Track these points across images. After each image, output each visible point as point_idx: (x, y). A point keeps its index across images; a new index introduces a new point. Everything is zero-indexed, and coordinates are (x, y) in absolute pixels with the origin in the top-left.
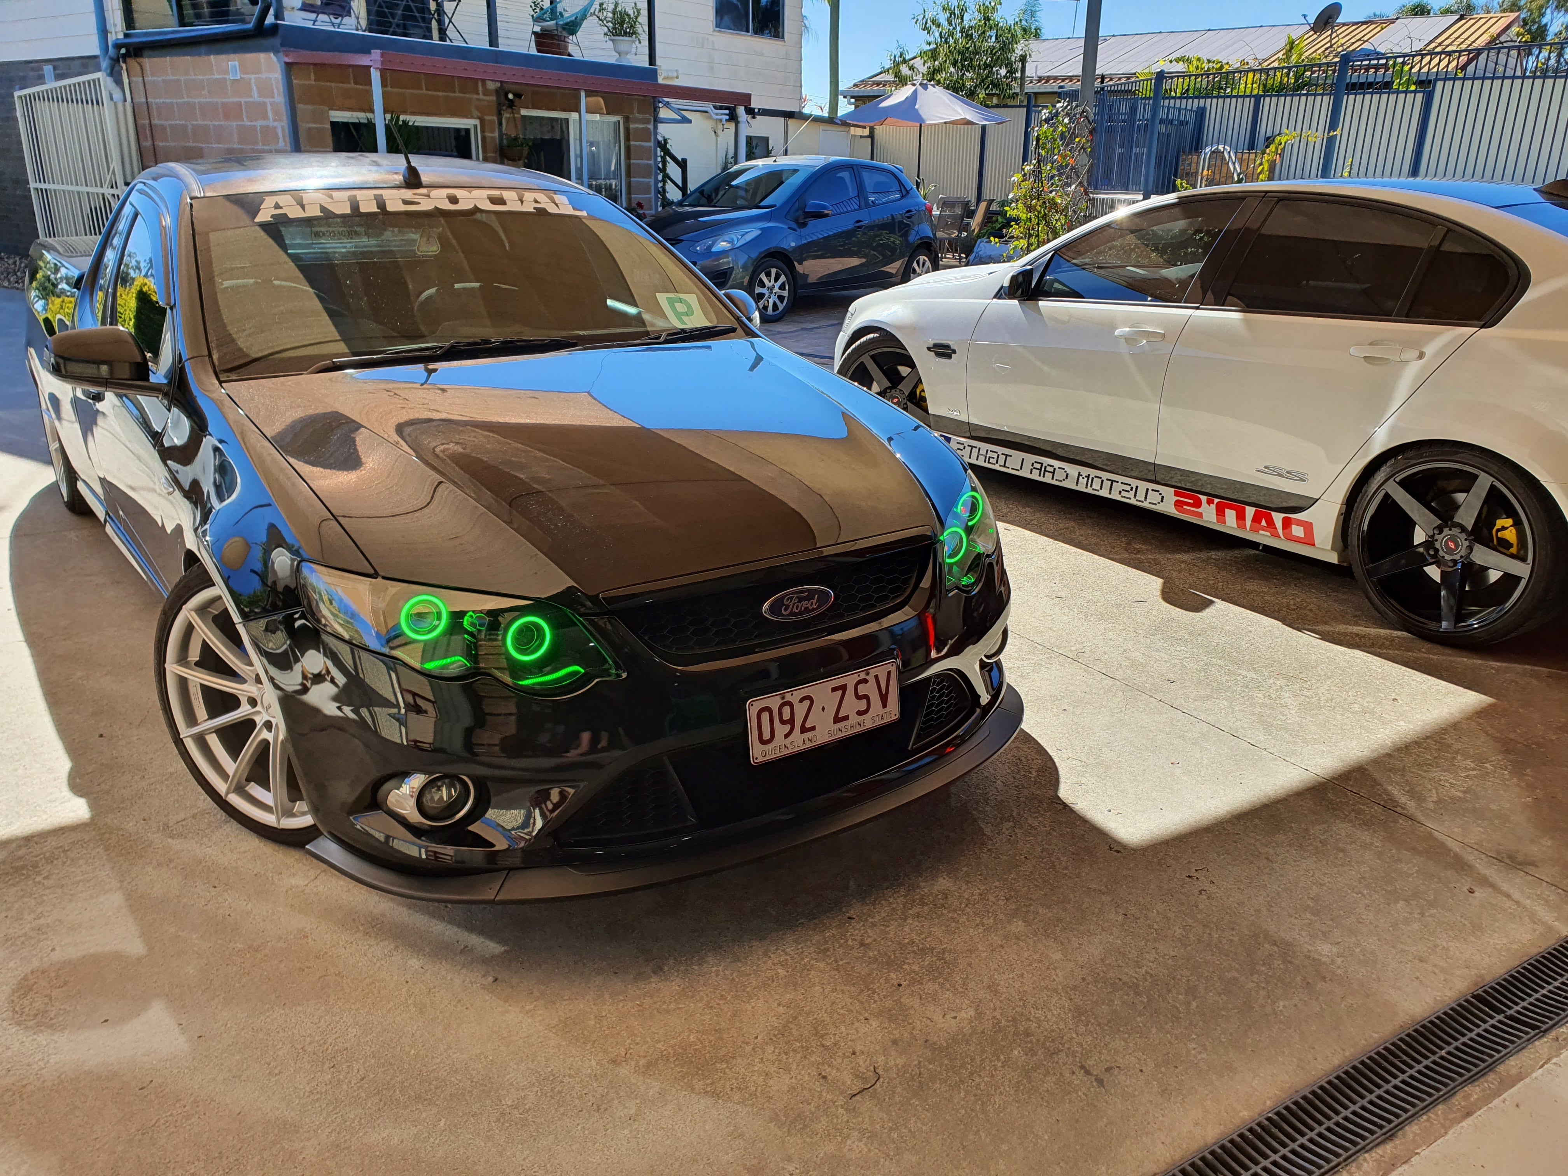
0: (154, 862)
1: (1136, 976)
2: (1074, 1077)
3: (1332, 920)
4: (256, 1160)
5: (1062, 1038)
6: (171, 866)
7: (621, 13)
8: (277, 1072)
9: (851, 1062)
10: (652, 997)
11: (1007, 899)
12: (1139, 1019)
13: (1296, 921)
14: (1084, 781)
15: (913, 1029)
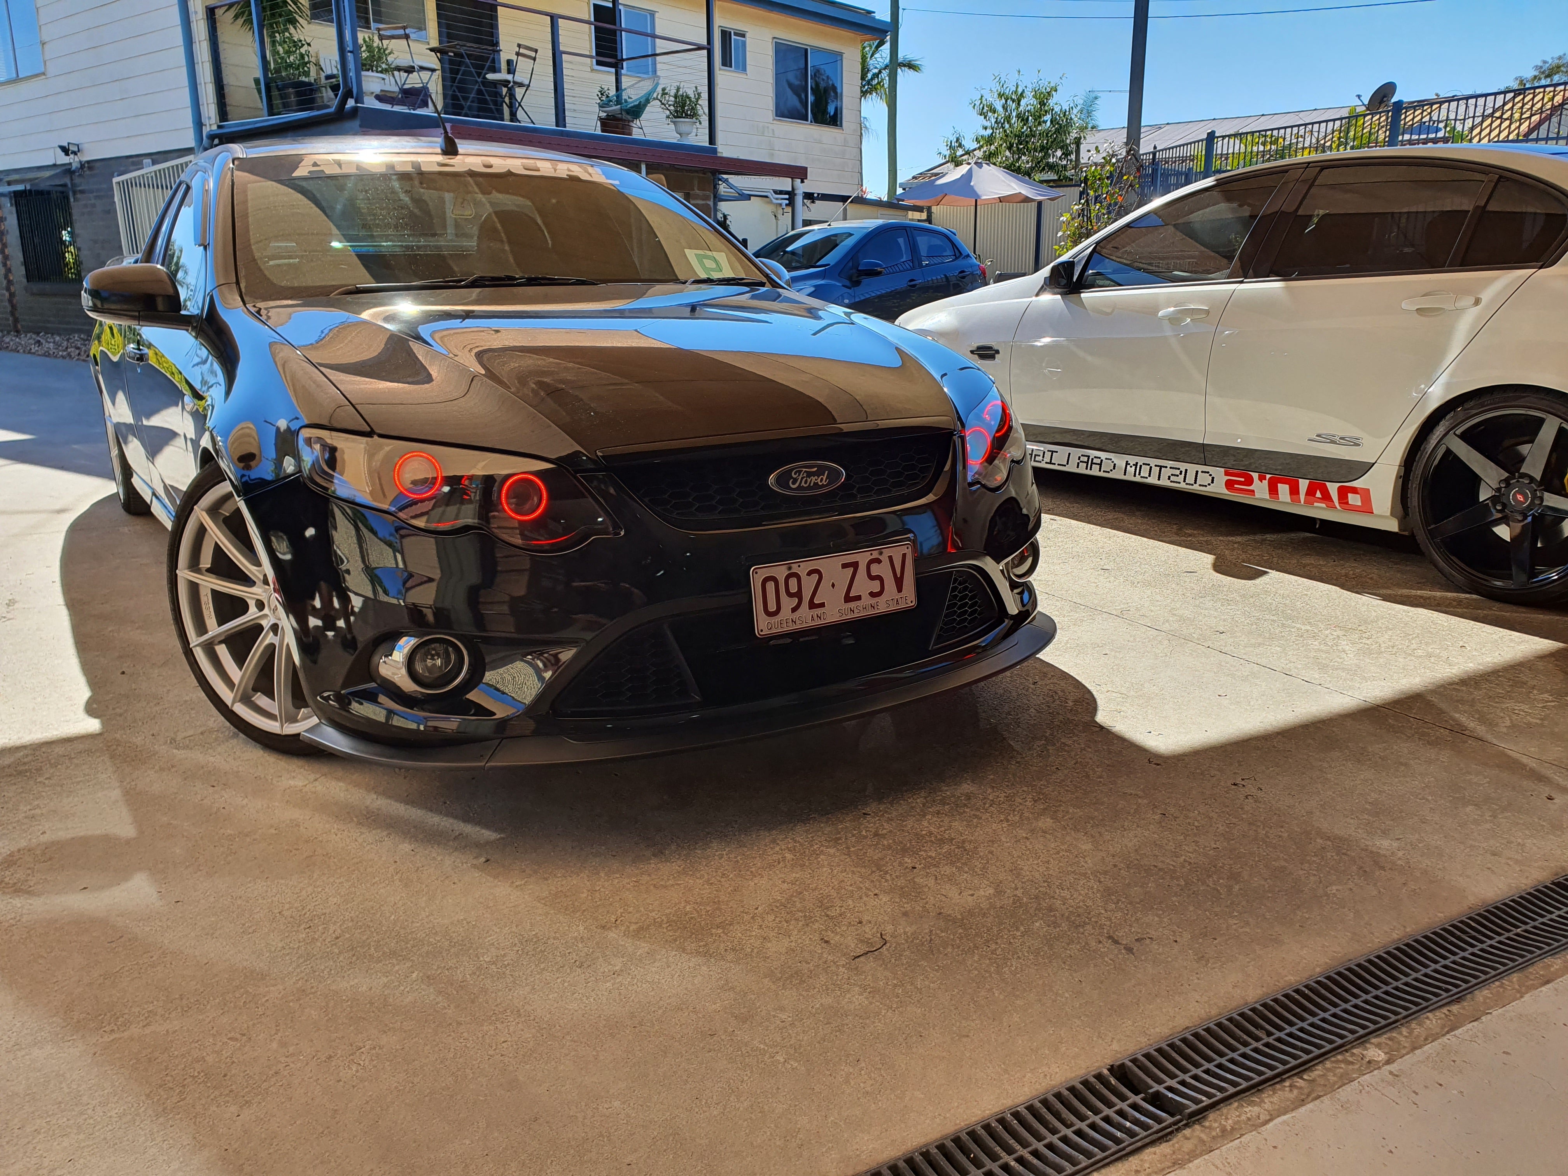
0: (157, 767)
1: (1174, 864)
2: (1101, 945)
3: (1392, 820)
4: (217, 1001)
5: (1089, 913)
6: (173, 770)
7: (682, 96)
8: (251, 930)
9: (857, 930)
10: (649, 875)
11: (1035, 801)
12: (1174, 899)
13: (1352, 821)
14: (1123, 709)
15: (927, 903)
